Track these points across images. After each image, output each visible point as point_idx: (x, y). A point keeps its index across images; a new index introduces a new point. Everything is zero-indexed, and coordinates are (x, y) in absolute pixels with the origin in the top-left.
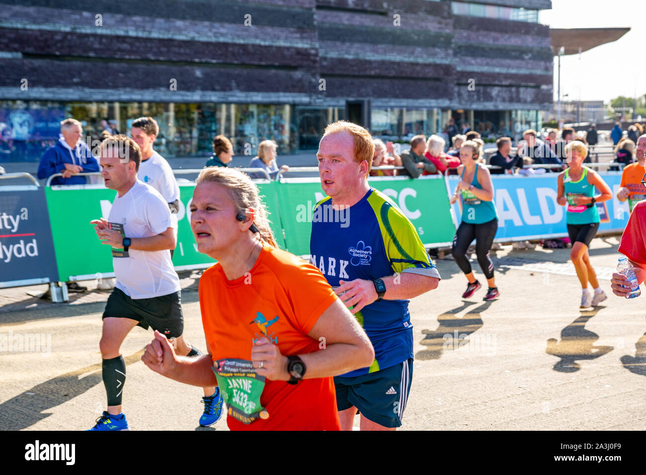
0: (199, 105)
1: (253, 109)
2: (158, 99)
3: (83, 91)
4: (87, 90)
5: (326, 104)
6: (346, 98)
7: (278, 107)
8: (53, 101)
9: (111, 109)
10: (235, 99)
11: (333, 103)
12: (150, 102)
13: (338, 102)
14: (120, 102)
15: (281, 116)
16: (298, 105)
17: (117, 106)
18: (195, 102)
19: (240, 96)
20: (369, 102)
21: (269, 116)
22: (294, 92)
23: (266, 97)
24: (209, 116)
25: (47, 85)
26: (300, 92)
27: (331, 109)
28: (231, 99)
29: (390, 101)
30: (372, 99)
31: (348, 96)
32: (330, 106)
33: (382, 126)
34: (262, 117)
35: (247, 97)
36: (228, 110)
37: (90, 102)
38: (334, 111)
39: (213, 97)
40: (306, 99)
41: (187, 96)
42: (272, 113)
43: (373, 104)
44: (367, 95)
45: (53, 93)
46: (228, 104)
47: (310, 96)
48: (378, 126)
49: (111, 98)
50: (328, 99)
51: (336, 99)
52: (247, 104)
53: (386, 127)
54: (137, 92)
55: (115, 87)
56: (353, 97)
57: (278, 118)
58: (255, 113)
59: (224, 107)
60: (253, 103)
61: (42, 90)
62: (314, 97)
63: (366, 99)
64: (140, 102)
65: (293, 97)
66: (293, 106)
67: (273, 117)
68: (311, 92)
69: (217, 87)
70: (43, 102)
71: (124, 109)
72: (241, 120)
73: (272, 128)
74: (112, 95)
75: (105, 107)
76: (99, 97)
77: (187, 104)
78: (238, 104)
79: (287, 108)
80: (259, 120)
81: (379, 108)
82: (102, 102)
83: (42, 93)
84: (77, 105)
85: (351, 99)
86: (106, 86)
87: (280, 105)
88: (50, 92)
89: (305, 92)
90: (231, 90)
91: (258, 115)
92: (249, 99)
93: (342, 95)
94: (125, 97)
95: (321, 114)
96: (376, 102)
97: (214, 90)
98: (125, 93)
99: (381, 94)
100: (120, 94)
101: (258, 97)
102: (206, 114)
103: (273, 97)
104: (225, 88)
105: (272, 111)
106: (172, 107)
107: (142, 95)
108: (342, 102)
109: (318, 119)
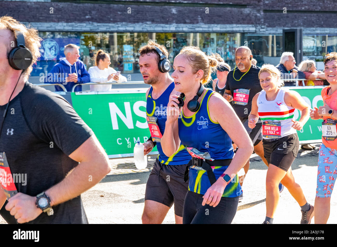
0: (174, 34)
1: (213, 36)
2: (145, 30)
3: (92, 24)
4: (96, 24)
5: (267, 32)
6: (282, 28)
7: (232, 35)
8: (71, 32)
9: (111, 38)
10: (201, 29)
11: (272, 32)
12: (139, 32)
13: (277, 31)
14: (118, 32)
15: (234, 41)
16: (247, 33)
17: (115, 35)
18: (172, 32)
19: (204, 27)
20: (301, 31)
21: (225, 41)
22: (244, 24)
23: (223, 28)
24: (182, 42)
25: (67, 21)
26: (248, 23)
27: (271, 36)
28: (197, 29)
29: (316, 30)
30: (302, 28)
31: (284, 26)
32: (270, 34)
33: (310, 48)
34: (220, 42)
35: (209, 28)
36: (195, 37)
37: (97, 33)
38: (273, 37)
39: (185, 28)
40: (252, 29)
41: (166, 27)
42: (228, 39)
43: (304, 32)
44: (299, 25)
45: (72, 26)
46: (195, 33)
47: (256, 27)
48: (307, 48)
49: (112, 29)
50: (269, 29)
51: (275, 29)
52: (209, 33)
53: (313, 49)
54: (130, 25)
55: (114, 22)
56: (288, 27)
57: (232, 42)
58: (215, 39)
59: (192, 35)
60: (214, 32)
61: (65, 24)
62: (259, 27)
63: (298, 28)
64: (132, 32)
65: (243, 27)
66: (243, 34)
67: (228, 43)
68: (256, 23)
69: (187, 21)
70: (66, 33)
71: (120, 38)
72: (204, 44)
73: (228, 50)
74: (113, 27)
75: (107, 36)
76: (104, 29)
77: (166, 33)
78: (202, 33)
79: (238, 35)
80: (217, 45)
81: (308, 34)
82: (105, 32)
83: (64, 26)
84: (89, 35)
85: (286, 28)
86: (110, 22)
87: (233, 33)
88: (70, 26)
89: (252, 24)
90: (198, 23)
91: (218, 41)
92: (210, 29)
93: (280, 25)
94: (121, 29)
95: (263, 40)
96: (306, 31)
97: (185, 23)
98: (122, 26)
99: (310, 24)
100: (118, 27)
101: (218, 28)
102: (179, 41)
103: (228, 28)
104: (193, 21)
105: (227, 38)
106: (154, 35)
107: (134, 27)
108: (280, 31)
109: (261, 43)
